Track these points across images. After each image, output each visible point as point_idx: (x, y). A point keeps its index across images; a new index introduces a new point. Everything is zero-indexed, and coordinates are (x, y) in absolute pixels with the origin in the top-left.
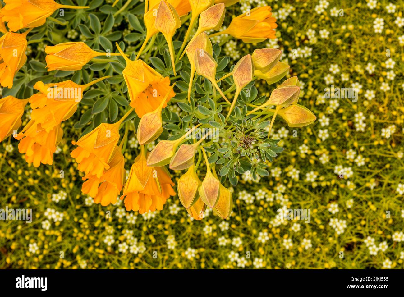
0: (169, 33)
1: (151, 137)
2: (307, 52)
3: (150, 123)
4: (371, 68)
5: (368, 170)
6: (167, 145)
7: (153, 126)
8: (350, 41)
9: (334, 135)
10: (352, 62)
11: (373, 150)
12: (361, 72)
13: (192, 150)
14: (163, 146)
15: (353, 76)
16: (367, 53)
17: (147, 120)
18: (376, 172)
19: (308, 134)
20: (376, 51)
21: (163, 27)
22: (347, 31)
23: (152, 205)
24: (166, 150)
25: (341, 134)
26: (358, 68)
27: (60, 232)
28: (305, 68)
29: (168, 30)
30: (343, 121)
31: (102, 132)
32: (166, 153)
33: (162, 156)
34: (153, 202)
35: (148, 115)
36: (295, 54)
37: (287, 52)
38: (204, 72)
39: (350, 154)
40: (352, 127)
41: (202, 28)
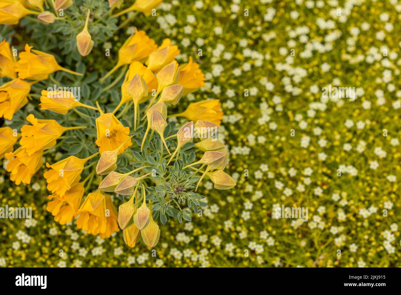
0: (137, 97)
1: (106, 169)
2: (246, 151)
3: (108, 158)
4: (293, 172)
5: (276, 252)
6: (116, 175)
7: (109, 161)
8: (281, 150)
9: (255, 218)
10: (279, 165)
11: (283, 237)
12: (285, 174)
13: (134, 181)
14: (113, 175)
15: (278, 176)
16: (293, 161)
17: (105, 155)
18: (282, 255)
19: (235, 215)
20: (299, 162)
21: (133, 92)
22: (280, 141)
23: (97, 228)
24: (115, 179)
25: (260, 219)
26: (282, 170)
27: (25, 252)
28: (241, 163)
29: (136, 95)
30: (263, 209)
31: (70, 161)
32: (114, 181)
33: (111, 183)
34: (99, 225)
35: (107, 152)
36: (236, 150)
37: (230, 148)
38: (156, 126)
39: (264, 235)
40: (270, 215)
41: (162, 99)
